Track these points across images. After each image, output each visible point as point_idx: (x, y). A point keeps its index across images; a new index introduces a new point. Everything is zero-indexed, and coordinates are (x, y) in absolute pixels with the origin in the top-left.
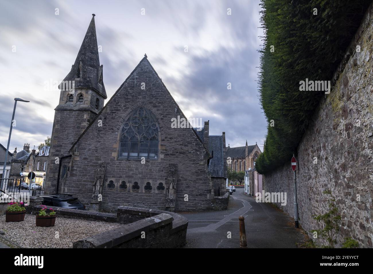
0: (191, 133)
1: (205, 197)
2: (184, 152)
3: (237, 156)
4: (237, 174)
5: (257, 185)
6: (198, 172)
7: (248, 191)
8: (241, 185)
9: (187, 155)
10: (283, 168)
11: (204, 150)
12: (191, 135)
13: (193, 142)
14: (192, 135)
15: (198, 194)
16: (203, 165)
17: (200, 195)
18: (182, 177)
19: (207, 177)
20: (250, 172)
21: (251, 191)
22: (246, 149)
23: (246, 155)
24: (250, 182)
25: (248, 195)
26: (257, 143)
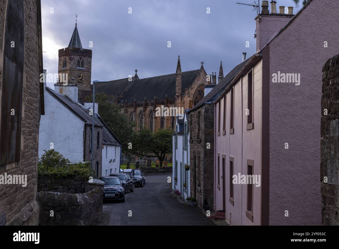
3: (155, 98)
4: (152, 137)
7: (185, 185)
8: (163, 165)
20: (194, 112)
21: (199, 188)
22: (178, 78)
23: (177, 93)
24: (194, 152)
25: (184, 200)
26: (203, 63)
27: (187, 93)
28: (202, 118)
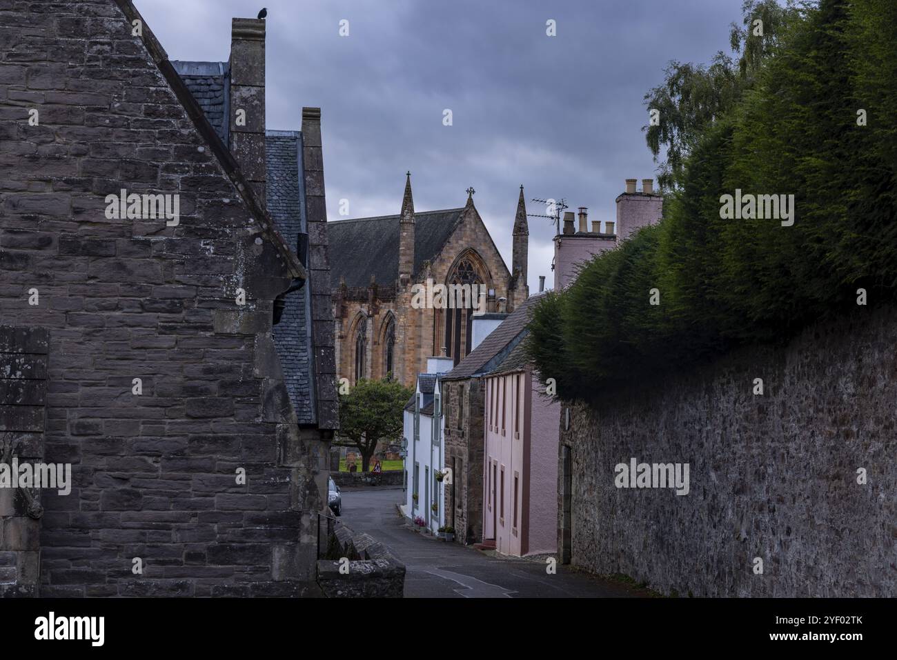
0: (149, 94)
1: (256, 571)
2: (99, 244)
3: (343, 284)
5: (519, 468)
6: (206, 391)
7: (435, 508)
8: (371, 468)
9: (121, 267)
10: (782, 362)
11: (251, 231)
12: (150, 112)
13: (168, 169)
14: (162, 115)
15: (204, 544)
16: (242, 337)
17: (222, 553)
18: (85, 427)
19: (270, 428)
20: (452, 384)
21: (460, 511)
22: (405, 234)
23: (402, 273)
24: (452, 451)
25: (432, 534)
26: (474, 192)
27: (428, 274)
28: (466, 397)
